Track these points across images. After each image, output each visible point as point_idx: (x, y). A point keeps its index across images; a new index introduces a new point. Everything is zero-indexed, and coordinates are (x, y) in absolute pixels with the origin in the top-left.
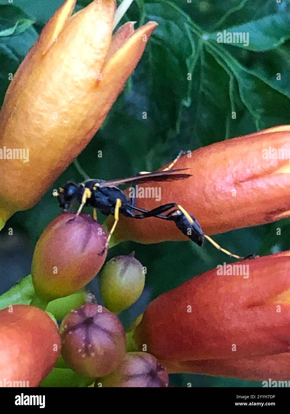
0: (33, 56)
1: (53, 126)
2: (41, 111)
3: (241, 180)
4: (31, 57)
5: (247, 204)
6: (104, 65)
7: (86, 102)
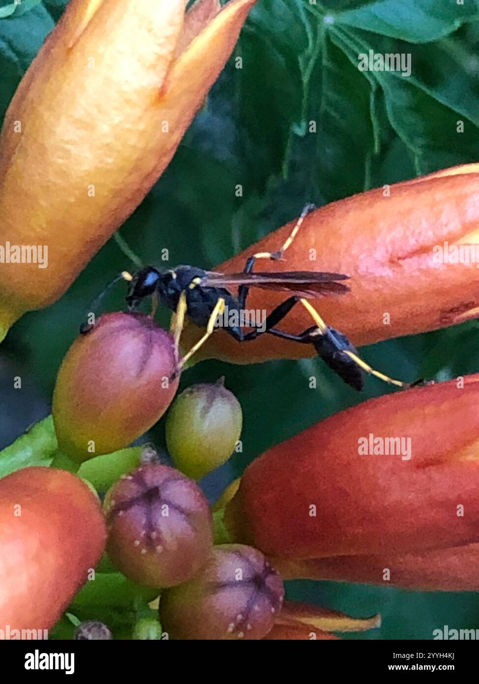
0: (52, 51)
1: (86, 167)
2: (68, 143)
3: (400, 255)
4: (48, 52)
5: (411, 295)
6: (172, 63)
7: (141, 126)
